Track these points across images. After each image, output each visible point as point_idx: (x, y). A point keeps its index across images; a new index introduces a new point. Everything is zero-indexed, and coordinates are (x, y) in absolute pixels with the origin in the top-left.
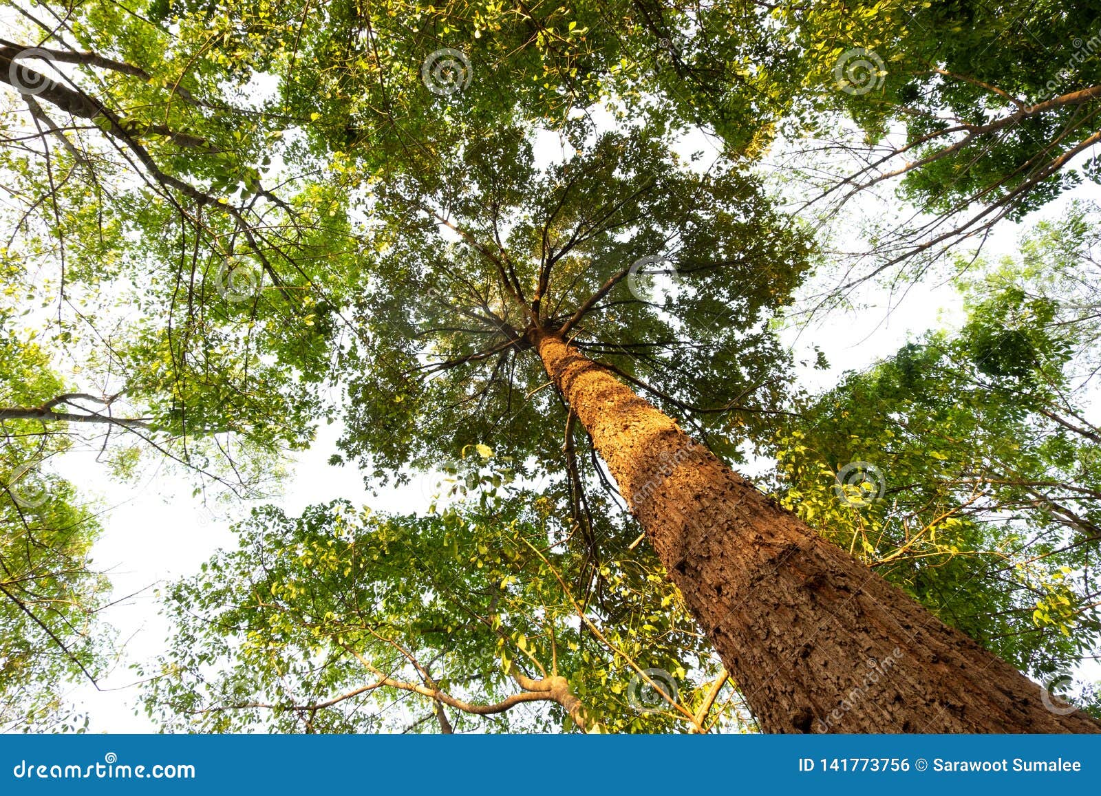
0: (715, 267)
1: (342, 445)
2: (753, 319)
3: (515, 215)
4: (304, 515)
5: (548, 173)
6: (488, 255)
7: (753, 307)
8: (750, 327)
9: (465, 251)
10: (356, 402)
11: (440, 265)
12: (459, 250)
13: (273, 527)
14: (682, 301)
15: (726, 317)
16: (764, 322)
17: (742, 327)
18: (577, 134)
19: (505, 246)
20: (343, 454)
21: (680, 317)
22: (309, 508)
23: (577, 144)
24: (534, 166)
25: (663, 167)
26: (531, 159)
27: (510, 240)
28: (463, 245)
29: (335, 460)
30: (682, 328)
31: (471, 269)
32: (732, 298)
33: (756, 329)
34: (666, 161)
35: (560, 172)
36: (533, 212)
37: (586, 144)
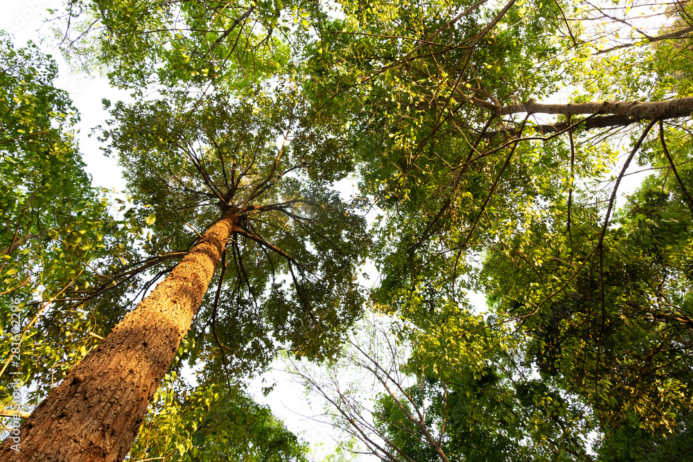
0: (306, 307)
1: (120, 105)
2: (282, 339)
3: (304, 177)
4: (59, 91)
5: (334, 192)
6: (275, 169)
7: (290, 337)
8: (277, 340)
9: (273, 154)
10: (152, 108)
11: (261, 139)
12: (273, 150)
13: (42, 71)
14: (281, 293)
15: (279, 321)
16: (282, 346)
17: (275, 335)
18: (359, 202)
19: (284, 177)
20: (113, 107)
21: (271, 295)
22: (66, 93)
23: (354, 204)
24: (335, 182)
25: (355, 257)
26: (338, 179)
27: (288, 179)
28: (276, 151)
29: (107, 103)
30: (265, 298)
32: (291, 323)
33: (276, 344)
34: (359, 259)
35: (336, 199)
36: (308, 188)
37: (355, 209)
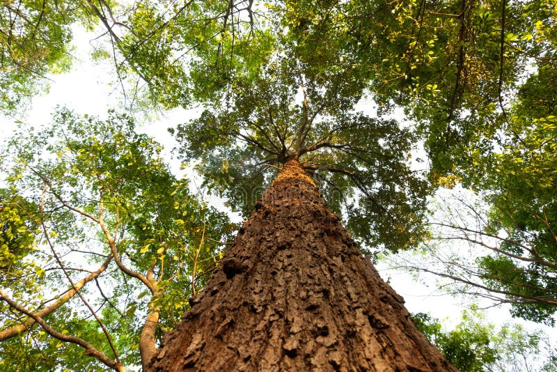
0: (381, 211)
1: (179, 128)
2: (374, 245)
3: (327, 118)
5: (358, 114)
6: (304, 126)
7: (380, 241)
8: (371, 247)
9: (297, 111)
10: (201, 120)
11: (284, 106)
12: (296, 109)
14: (356, 211)
15: (365, 232)
16: (378, 250)
17: (367, 243)
18: (383, 109)
19: (313, 126)
20: (177, 132)
21: (349, 216)
22: (145, 135)
23: (379, 114)
24: (354, 106)
25: (401, 155)
26: (356, 102)
27: (318, 125)
28: (299, 108)
29: (171, 131)
30: (345, 221)
31: (293, 121)
32: (375, 229)
33: (372, 250)
34: (405, 154)
35: (362, 118)
36: (336, 123)
37: (383, 116)
